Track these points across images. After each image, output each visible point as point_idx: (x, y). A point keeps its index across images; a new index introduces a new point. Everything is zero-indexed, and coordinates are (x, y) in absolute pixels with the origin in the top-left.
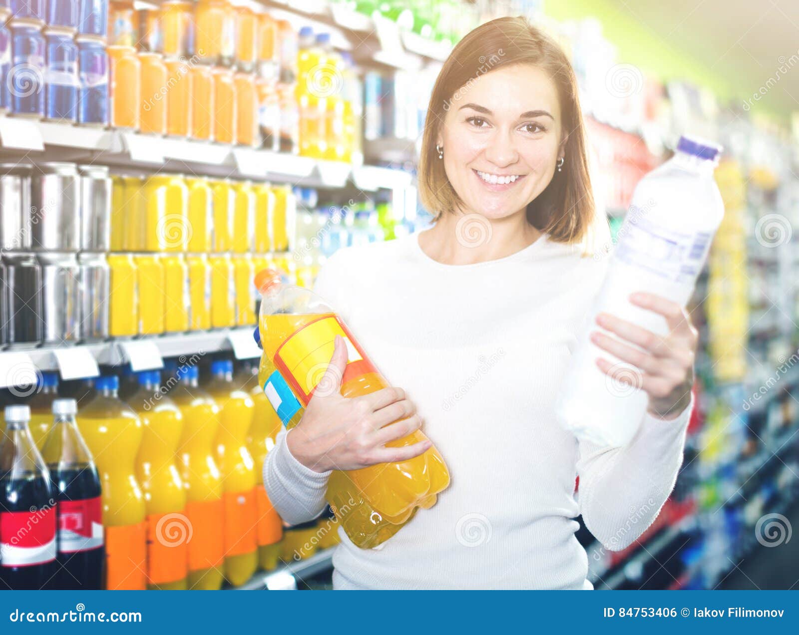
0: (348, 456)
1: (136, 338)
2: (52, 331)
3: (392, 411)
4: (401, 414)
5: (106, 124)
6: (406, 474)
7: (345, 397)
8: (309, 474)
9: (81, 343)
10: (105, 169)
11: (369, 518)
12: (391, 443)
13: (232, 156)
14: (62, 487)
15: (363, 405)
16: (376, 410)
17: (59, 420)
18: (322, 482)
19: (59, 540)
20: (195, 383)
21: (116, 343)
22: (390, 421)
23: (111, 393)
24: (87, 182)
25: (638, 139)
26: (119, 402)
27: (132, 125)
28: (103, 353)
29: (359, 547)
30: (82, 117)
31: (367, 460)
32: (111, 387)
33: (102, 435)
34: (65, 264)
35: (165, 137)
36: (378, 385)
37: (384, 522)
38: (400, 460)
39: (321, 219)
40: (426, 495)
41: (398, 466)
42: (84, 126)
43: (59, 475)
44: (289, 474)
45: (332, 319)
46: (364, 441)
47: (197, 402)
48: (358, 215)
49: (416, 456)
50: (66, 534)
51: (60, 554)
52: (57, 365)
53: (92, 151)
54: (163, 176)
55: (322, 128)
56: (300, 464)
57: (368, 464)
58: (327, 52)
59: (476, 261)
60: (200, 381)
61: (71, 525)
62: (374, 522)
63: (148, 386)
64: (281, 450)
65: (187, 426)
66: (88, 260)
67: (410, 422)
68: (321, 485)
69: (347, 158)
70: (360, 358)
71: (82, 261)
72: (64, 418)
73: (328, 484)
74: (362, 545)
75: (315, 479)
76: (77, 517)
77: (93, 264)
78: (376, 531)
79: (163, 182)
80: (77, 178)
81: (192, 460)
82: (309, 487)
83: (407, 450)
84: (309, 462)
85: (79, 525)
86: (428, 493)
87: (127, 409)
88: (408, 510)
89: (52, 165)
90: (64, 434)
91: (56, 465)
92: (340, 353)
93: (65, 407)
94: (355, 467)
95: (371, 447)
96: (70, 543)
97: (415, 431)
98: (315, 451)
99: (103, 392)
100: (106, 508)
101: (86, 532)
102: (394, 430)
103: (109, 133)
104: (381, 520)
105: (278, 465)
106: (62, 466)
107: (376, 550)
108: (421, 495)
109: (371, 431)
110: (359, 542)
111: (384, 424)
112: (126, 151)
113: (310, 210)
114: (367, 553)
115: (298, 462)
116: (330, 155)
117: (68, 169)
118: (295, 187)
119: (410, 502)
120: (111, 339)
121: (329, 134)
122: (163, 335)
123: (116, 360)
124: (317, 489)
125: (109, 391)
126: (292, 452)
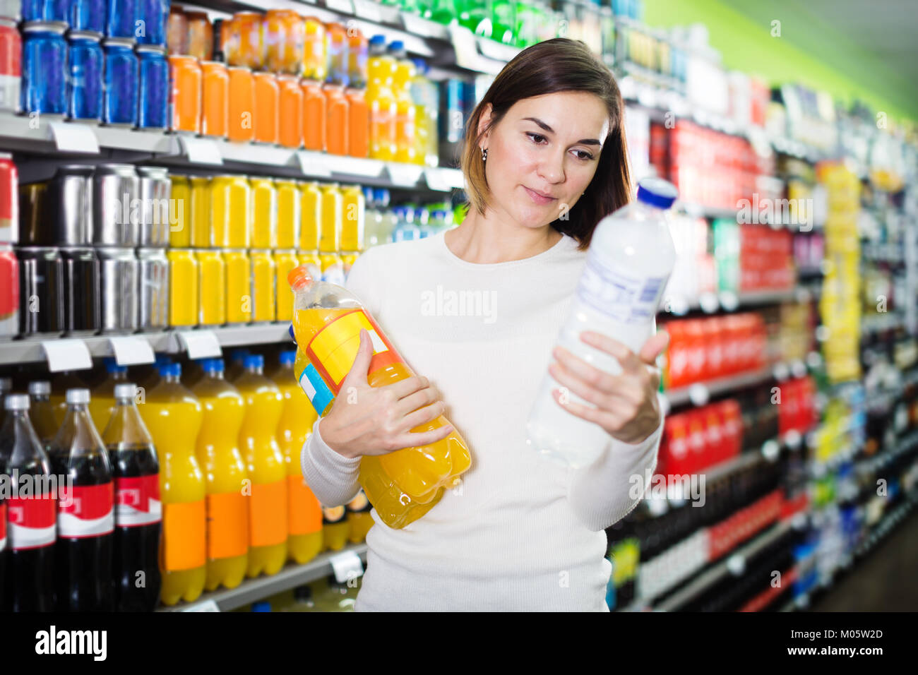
0: (376, 442)
1: (197, 327)
2: (110, 321)
3: (417, 399)
4: (424, 401)
5: (165, 128)
6: (429, 457)
7: (372, 387)
8: (341, 460)
9: (139, 331)
10: (165, 170)
11: (398, 499)
12: (416, 428)
13: (296, 158)
14: (123, 465)
15: (388, 393)
16: (401, 398)
17: (121, 404)
18: (354, 467)
19: (116, 514)
20: (260, 371)
21: (173, 333)
22: (415, 408)
23: (174, 379)
24: (146, 182)
25: (745, 142)
26: (182, 388)
27: (192, 130)
28: (161, 341)
29: (390, 526)
30: (142, 122)
31: (393, 446)
32: (174, 373)
33: (164, 418)
34: (124, 259)
35: (227, 140)
36: (404, 374)
37: (413, 502)
38: (424, 444)
39: (393, 218)
40: (449, 476)
41: (420, 450)
42: (144, 130)
43: (119, 456)
44: (322, 459)
45: (361, 313)
46: (389, 428)
47: (262, 390)
48: (433, 214)
49: (439, 440)
50: (124, 509)
51: (118, 528)
52: (113, 352)
53: (154, 154)
54: (227, 177)
55: (393, 132)
56: (332, 450)
57: (393, 450)
58: (399, 59)
59: (500, 260)
60: (265, 370)
61: (129, 500)
62: (403, 503)
63: (213, 374)
64: (314, 439)
65: (249, 411)
66: (147, 255)
67: (433, 408)
68: (353, 470)
69: (420, 160)
70: (386, 349)
71: (141, 256)
72: (125, 401)
73: (360, 468)
74: (392, 525)
75: (346, 465)
76: (135, 493)
77: (153, 258)
78: (405, 512)
79: (227, 182)
80: (136, 179)
81: (256, 444)
82: (342, 472)
83: (431, 434)
84: (341, 449)
85: (136, 501)
86: (451, 474)
87: (189, 395)
88: (433, 491)
89: (112, 166)
90: (125, 416)
91: (116, 445)
92: (365, 346)
93: (126, 391)
94: (382, 452)
95: (396, 433)
96: (128, 517)
97: (438, 417)
98: (345, 438)
99: (166, 378)
100: (167, 486)
101: (143, 507)
102: (418, 416)
103: (168, 137)
104: (409, 501)
105: (312, 451)
106: (122, 447)
107: (405, 530)
108: (445, 476)
109: (396, 418)
110: (389, 522)
111: (409, 411)
112: (184, 153)
113: (382, 210)
114: (398, 533)
115: (330, 449)
116: (400, 158)
117: (127, 171)
118: (365, 188)
119: (435, 483)
120: (169, 328)
121: (401, 136)
122: (225, 325)
123: (174, 349)
124: (349, 474)
125: (172, 376)
126: (325, 440)
